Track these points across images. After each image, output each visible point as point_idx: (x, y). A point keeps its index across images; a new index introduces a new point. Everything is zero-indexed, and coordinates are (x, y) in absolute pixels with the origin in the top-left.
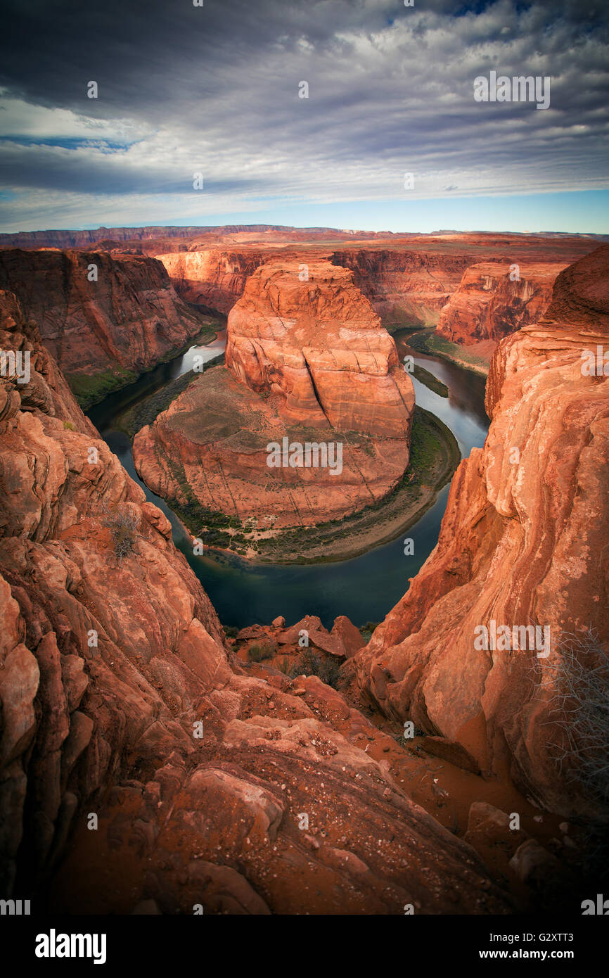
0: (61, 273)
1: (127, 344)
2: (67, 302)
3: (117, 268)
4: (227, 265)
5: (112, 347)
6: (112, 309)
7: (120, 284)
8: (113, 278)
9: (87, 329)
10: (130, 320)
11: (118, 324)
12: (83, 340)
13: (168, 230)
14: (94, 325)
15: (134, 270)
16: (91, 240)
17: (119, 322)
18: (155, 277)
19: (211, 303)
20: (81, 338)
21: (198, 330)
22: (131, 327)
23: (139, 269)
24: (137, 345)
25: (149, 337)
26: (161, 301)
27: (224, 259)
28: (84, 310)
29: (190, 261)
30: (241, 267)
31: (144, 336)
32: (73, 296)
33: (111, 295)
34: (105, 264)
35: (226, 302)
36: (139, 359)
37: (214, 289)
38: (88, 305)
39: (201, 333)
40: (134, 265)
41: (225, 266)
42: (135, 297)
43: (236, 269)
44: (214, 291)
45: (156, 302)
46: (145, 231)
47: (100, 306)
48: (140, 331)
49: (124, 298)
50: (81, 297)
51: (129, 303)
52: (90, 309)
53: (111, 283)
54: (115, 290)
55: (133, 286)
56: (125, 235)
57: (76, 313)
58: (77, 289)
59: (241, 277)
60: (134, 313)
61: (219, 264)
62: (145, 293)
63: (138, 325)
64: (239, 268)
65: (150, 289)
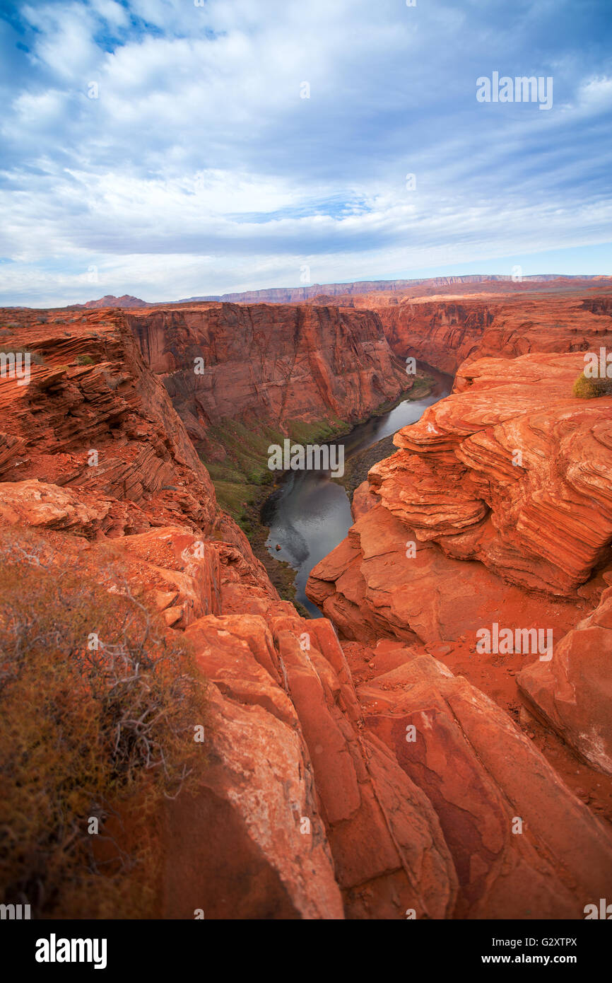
0: (294, 325)
1: (344, 395)
2: (296, 352)
3: (341, 320)
4: (444, 317)
5: (331, 397)
6: (334, 359)
7: (343, 335)
8: (338, 330)
9: (309, 377)
10: (348, 371)
11: (337, 374)
12: (305, 389)
13: (376, 284)
14: (316, 374)
15: (356, 322)
16: (306, 295)
17: (339, 372)
18: (373, 329)
19: (422, 356)
20: (303, 386)
21: (411, 385)
22: (349, 378)
23: (360, 321)
24: (352, 395)
25: (365, 388)
26: (377, 352)
27: (440, 311)
28: (310, 359)
29: (403, 313)
30: (460, 319)
31: (360, 388)
32: (302, 346)
33: (334, 346)
34: (333, 317)
35: (439, 355)
36: (354, 410)
37: (426, 341)
38: (314, 355)
39: (413, 387)
40: (356, 318)
41: (441, 318)
42: (355, 348)
43: (454, 322)
44: (426, 344)
45: (372, 354)
46: (355, 286)
47: (324, 356)
48: (357, 382)
49: (346, 349)
50: (308, 347)
51: (350, 353)
52: (315, 359)
53: (335, 335)
54: (339, 341)
55: (353, 338)
56: (335, 291)
57: (302, 363)
58: (307, 339)
59: (459, 330)
60: (353, 364)
61: (435, 316)
62: (363, 344)
63: (355, 376)
64: (457, 319)
65: (368, 340)
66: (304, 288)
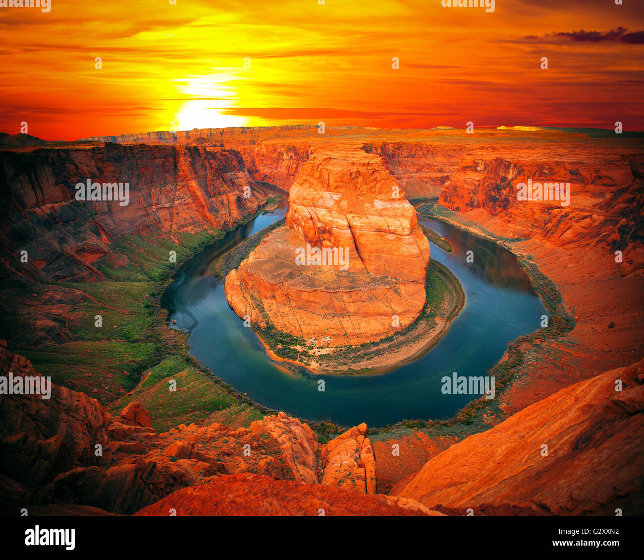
0: (172, 160)
1: (217, 211)
2: (176, 181)
3: (210, 157)
4: (285, 154)
5: (208, 214)
6: (206, 186)
7: (212, 168)
8: (207, 164)
9: (190, 200)
10: (219, 194)
11: (210, 197)
12: (187, 208)
13: (241, 130)
14: (195, 197)
15: (221, 158)
16: (188, 137)
17: (212, 195)
18: (235, 163)
19: (273, 181)
20: (186, 207)
21: (265, 202)
22: (220, 199)
23: (224, 157)
24: (223, 211)
25: (232, 206)
26: (239, 179)
27: (282, 150)
28: (188, 187)
29: (258, 151)
30: (295, 155)
31: (228, 205)
32: (180, 177)
33: (205, 176)
34: (202, 154)
35: (284, 180)
36: (225, 222)
37: (275, 171)
38: (191, 183)
39: (267, 203)
40: (221, 155)
41: (283, 155)
42: (222, 177)
43: (291, 157)
44: (275, 173)
45: (236, 181)
46: (225, 130)
47: (199, 184)
48: (226, 202)
49: (215, 178)
50: (186, 177)
51: (218, 181)
52: (192, 186)
53: (206, 168)
54: (209, 172)
55: (221, 170)
56: (211, 134)
57: (183, 189)
58: (184, 171)
59: (295, 163)
60: (222, 189)
61: (279, 153)
62: (229, 174)
63: (224, 197)
64: (293, 156)
65: (232, 171)
66: (187, 131)
